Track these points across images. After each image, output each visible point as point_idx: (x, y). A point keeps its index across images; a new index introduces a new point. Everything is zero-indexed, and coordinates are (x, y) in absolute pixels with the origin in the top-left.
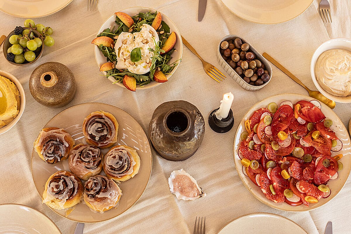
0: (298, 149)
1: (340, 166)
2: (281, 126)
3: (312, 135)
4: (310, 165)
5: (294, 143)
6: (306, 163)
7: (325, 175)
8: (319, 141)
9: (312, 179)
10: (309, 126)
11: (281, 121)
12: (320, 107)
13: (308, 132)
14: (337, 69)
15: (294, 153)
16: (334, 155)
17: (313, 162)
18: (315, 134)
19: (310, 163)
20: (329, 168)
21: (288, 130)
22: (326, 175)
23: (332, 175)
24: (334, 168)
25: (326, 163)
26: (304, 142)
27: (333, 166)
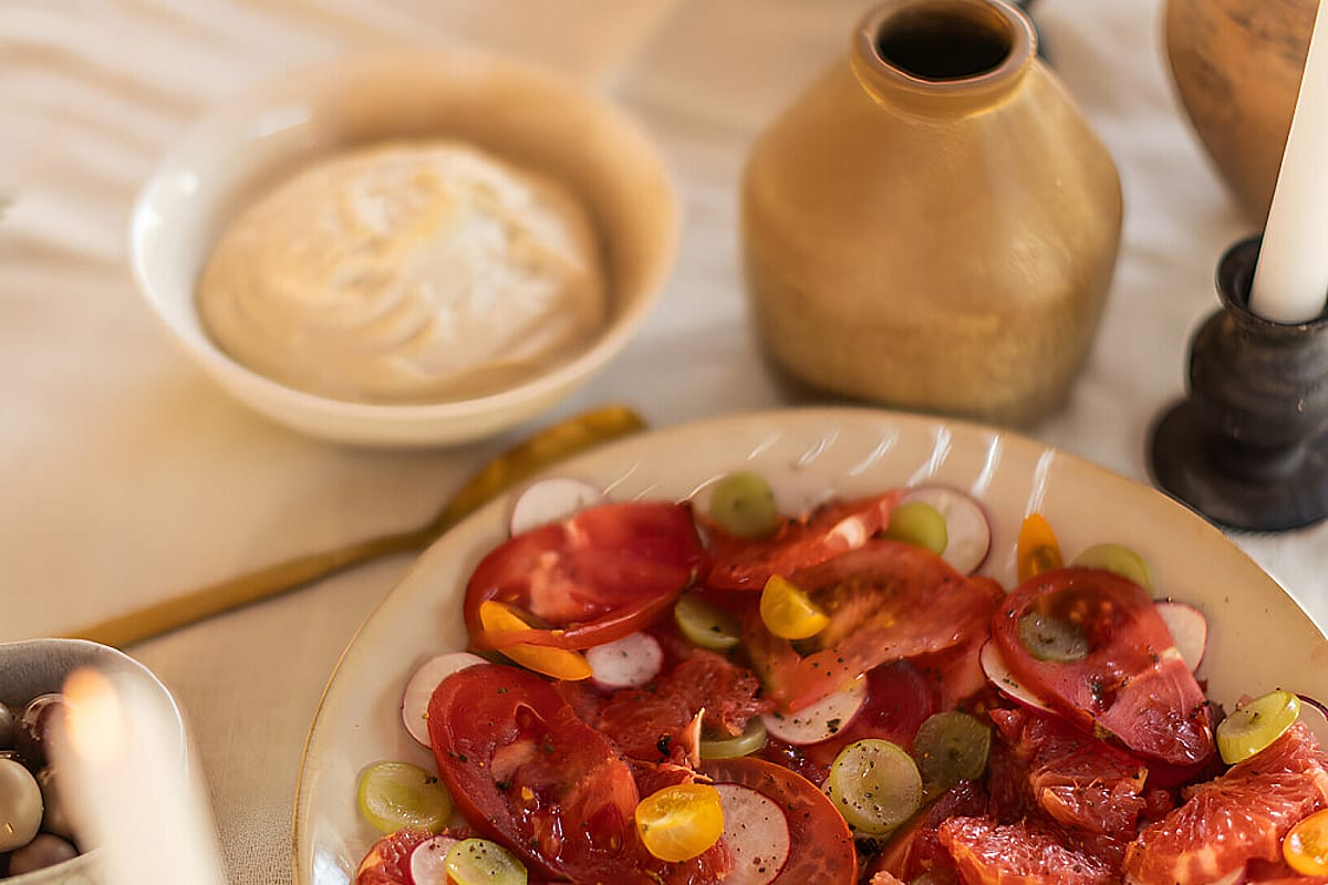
0: (845, 775)
1: (1117, 563)
2: (591, 808)
3: (780, 640)
4: (1022, 749)
5: (781, 776)
6: (987, 772)
7: (1148, 680)
8: (849, 614)
9: (1143, 774)
10: (694, 626)
11: (549, 795)
12: (590, 497)
13: (736, 655)
14: (376, 245)
15: (870, 817)
16: (1006, 570)
17: (1010, 717)
18: (787, 617)
19: (1001, 743)
20: (1096, 638)
21: (653, 766)
22: (1147, 673)
23: (1167, 640)
24: (1118, 610)
25: (1050, 641)
26: (806, 715)
27: (1095, 612)
